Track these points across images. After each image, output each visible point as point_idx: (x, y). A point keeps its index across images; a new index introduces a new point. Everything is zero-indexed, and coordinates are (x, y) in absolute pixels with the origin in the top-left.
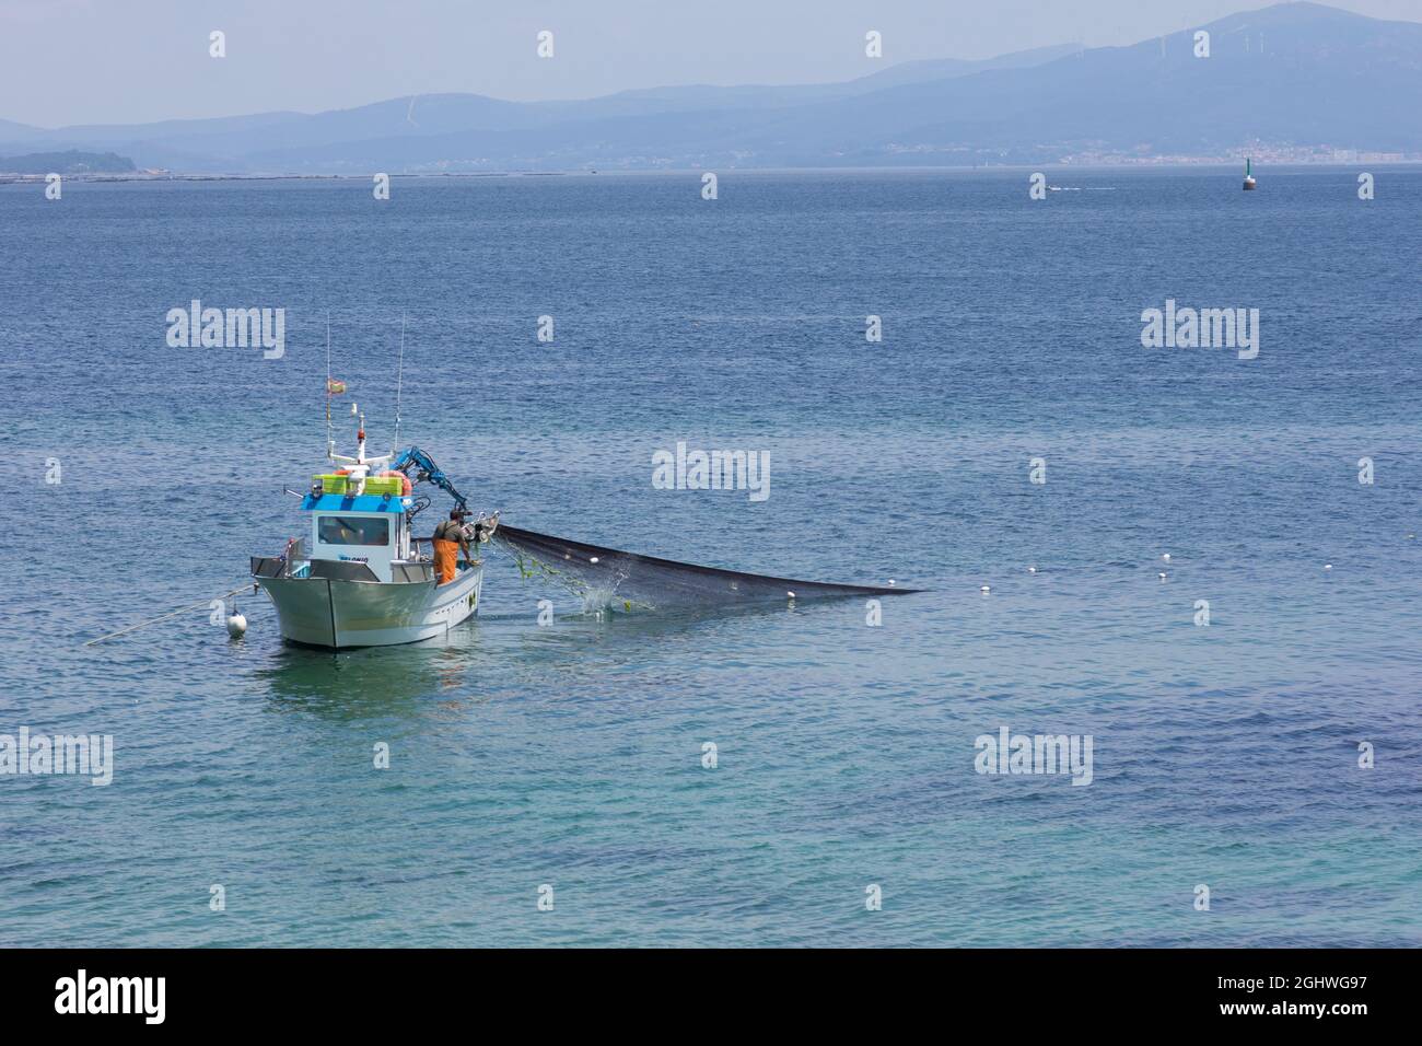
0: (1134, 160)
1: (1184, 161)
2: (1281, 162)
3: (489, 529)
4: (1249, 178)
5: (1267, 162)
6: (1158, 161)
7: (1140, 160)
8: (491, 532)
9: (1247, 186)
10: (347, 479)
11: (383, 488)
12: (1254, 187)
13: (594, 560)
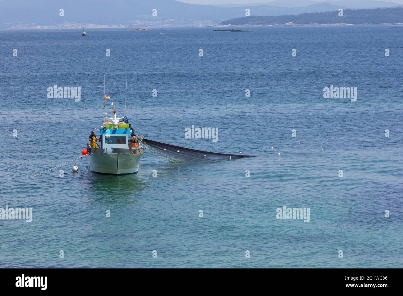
0: (32, 27)
1: (46, 27)
2: (73, 28)
3: (140, 140)
4: (84, 32)
5: (69, 28)
6: (38, 27)
7: (33, 27)
8: (141, 141)
9: (84, 35)
10: (113, 124)
11: (125, 127)
12: (86, 35)
13: (178, 151)
